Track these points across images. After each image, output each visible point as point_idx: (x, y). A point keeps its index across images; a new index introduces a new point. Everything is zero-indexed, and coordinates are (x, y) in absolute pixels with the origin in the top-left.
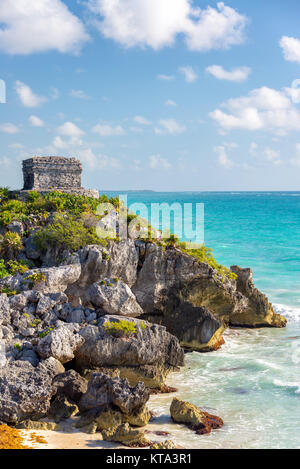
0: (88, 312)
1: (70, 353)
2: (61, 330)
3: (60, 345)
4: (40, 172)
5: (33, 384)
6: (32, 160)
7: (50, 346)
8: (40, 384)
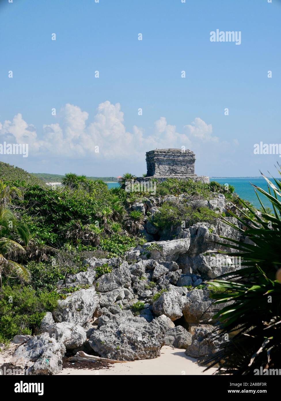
0: (195, 278)
1: (178, 312)
2: (171, 292)
3: (171, 305)
4: (160, 162)
5: (146, 337)
6: (153, 152)
7: (162, 306)
8: (153, 337)
